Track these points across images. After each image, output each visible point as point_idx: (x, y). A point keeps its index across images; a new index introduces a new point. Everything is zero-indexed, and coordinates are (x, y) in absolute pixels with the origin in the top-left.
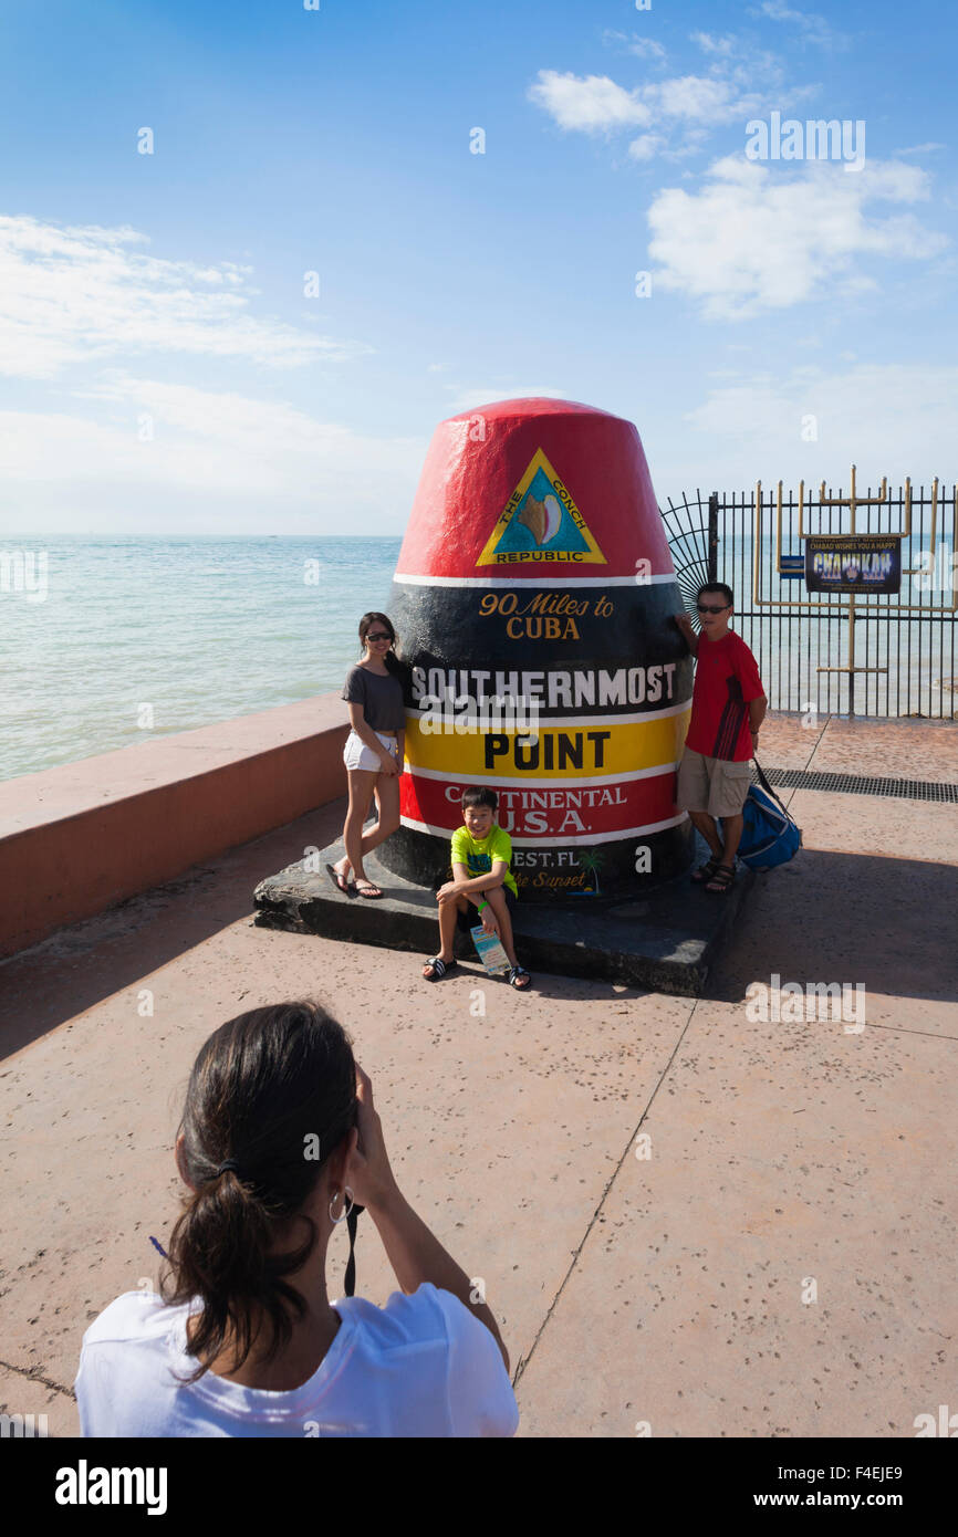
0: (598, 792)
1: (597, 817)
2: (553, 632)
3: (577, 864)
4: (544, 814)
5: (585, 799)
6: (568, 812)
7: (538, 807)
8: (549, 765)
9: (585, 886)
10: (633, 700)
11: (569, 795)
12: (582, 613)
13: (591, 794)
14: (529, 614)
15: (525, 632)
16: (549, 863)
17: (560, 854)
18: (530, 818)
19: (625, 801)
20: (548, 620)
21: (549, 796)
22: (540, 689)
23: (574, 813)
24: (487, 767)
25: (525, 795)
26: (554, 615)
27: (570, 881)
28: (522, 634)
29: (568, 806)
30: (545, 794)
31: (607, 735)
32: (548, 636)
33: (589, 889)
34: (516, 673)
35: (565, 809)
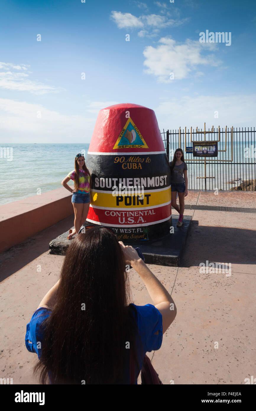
0: (148, 211)
1: (148, 218)
2: (135, 167)
3: (142, 231)
4: (133, 218)
5: (144, 213)
6: (140, 217)
7: (132, 216)
8: (134, 204)
9: (144, 238)
10: (157, 186)
11: (140, 212)
12: (143, 162)
13: (146, 212)
14: (128, 162)
15: (127, 167)
16: (135, 232)
17: (138, 229)
18: (129, 219)
19: (155, 213)
20: (133, 164)
21: (134, 213)
22: (131, 183)
23: (141, 217)
24: (117, 205)
25: (128, 213)
26: (135, 162)
27: (141, 236)
28: (126, 168)
29: (140, 215)
30: (133, 212)
31: (150, 195)
32: (134, 168)
33: (146, 238)
34: (125, 179)
35: (139, 216)
